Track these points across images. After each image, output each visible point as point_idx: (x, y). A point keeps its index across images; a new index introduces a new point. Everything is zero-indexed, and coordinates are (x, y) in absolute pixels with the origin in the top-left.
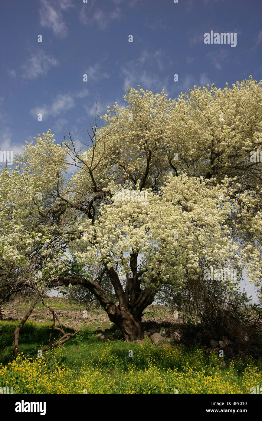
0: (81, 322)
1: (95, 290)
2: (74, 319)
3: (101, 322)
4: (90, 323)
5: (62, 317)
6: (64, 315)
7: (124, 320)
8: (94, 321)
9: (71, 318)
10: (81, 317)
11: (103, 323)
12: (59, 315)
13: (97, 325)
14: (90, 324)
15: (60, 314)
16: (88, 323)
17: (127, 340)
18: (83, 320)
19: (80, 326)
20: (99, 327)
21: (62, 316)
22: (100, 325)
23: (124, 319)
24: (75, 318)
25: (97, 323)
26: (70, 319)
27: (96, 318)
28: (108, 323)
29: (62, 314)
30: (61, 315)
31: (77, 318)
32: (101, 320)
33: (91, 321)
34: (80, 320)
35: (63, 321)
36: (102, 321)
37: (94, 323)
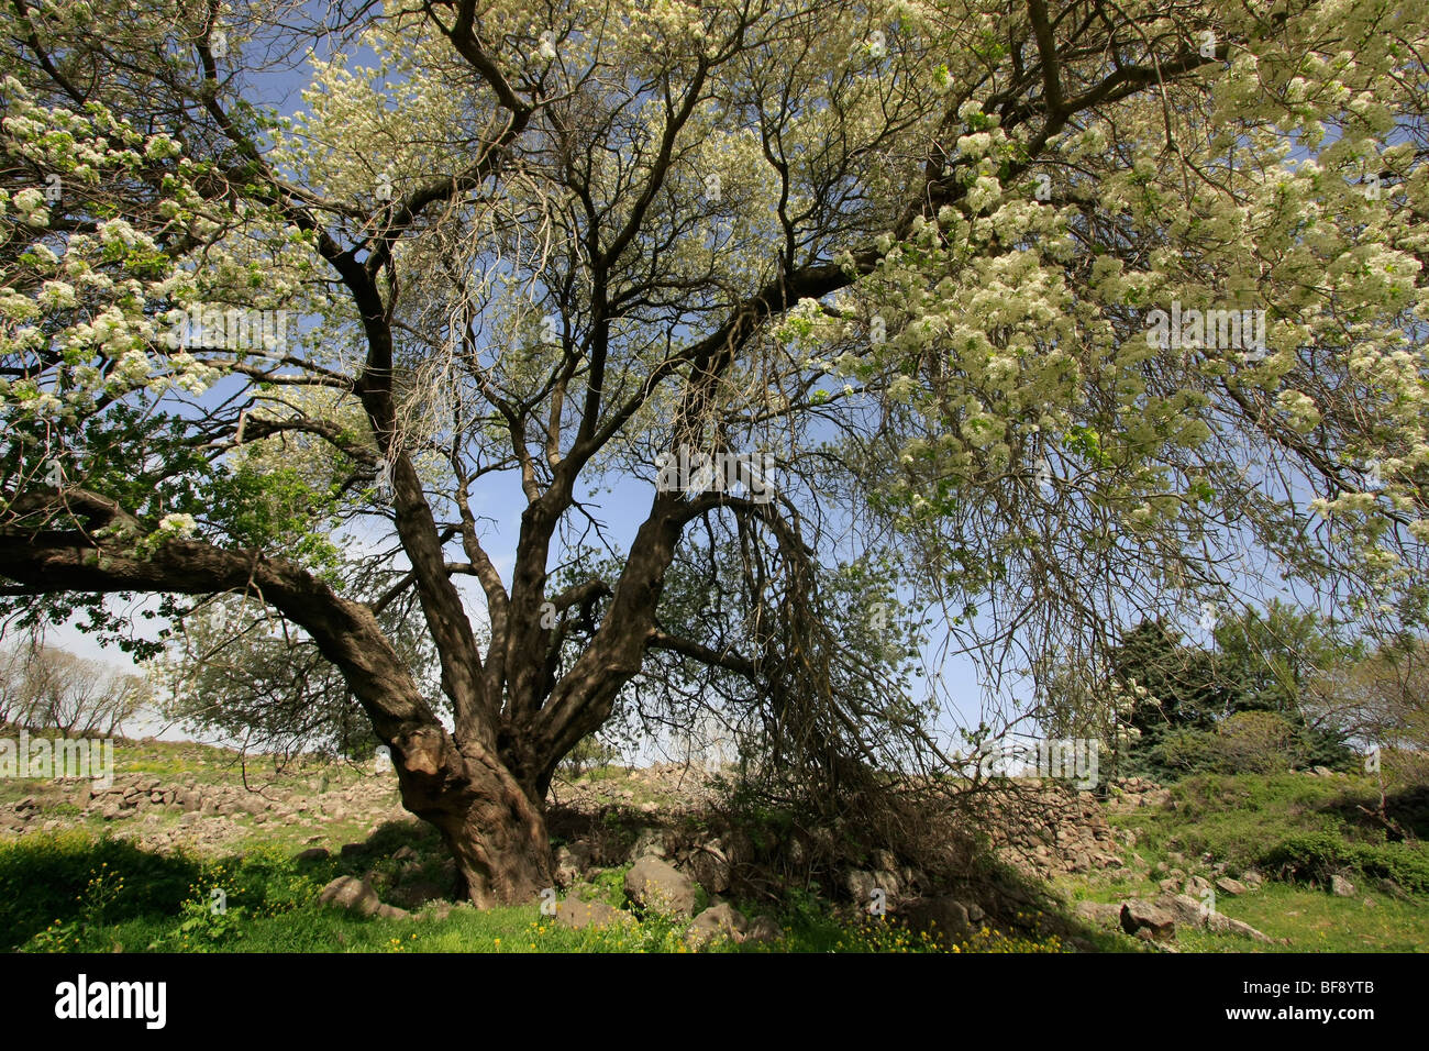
0: (240, 822)
1: (352, 641)
2: (213, 812)
3: (325, 818)
4: (276, 823)
5: (161, 805)
6: (168, 797)
7: (477, 802)
8: (294, 816)
9: (199, 809)
10: (241, 802)
11: (330, 824)
12: (146, 799)
13: (305, 831)
14: (277, 829)
15: (150, 793)
16: (270, 825)
17: (477, 894)
18: (251, 814)
19: (233, 839)
20: (316, 839)
21: (162, 801)
22: (318, 830)
23: (475, 795)
24: (217, 808)
25: (306, 822)
26: (195, 813)
27: (304, 806)
28: (351, 821)
29: (161, 793)
30: (156, 797)
31: (225, 808)
32: (323, 812)
33: (282, 816)
34: (237, 816)
35: (158, 822)
36: (329, 814)
37: (296, 823)
